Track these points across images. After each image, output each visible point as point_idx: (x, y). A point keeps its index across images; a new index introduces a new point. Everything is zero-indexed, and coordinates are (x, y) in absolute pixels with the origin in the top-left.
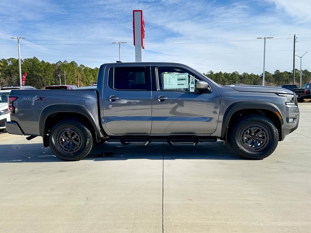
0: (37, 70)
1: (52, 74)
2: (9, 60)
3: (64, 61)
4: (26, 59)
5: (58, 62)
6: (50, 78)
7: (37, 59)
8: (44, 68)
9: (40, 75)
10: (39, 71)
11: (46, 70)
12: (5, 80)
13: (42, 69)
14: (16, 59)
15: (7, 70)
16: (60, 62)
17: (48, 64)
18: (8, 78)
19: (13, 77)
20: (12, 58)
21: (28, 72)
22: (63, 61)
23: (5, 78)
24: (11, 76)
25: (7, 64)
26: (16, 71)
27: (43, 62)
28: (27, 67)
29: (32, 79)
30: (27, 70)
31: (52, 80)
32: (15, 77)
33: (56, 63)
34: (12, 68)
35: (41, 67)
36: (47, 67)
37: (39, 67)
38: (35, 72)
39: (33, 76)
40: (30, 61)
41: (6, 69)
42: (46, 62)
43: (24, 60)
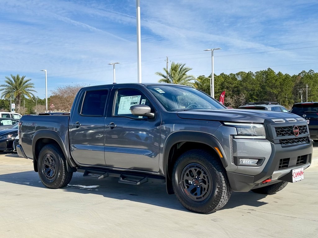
0: (271, 84)
1: (291, 89)
2: (238, 74)
3: (310, 71)
4: (258, 72)
5: (301, 73)
6: (288, 95)
7: (272, 70)
8: (280, 83)
9: (275, 91)
10: (273, 86)
11: (283, 85)
12: (231, 100)
13: (278, 83)
14: (246, 73)
15: (235, 87)
16: (304, 72)
17: (287, 76)
18: (235, 97)
19: (241, 95)
20: (242, 72)
21: (260, 88)
22: (307, 71)
23: (231, 98)
24: (239, 94)
25: (236, 79)
26: (245, 88)
27: (280, 74)
28: (259, 83)
29: (264, 98)
30: (258, 85)
31: (291, 99)
32: (244, 95)
33: (298, 75)
34: (241, 85)
35: (276, 80)
36: (284, 80)
37: (274, 81)
38: (268, 89)
39: (266, 93)
40: (263, 74)
41: (233, 86)
42: (284, 74)
43: (256, 73)
